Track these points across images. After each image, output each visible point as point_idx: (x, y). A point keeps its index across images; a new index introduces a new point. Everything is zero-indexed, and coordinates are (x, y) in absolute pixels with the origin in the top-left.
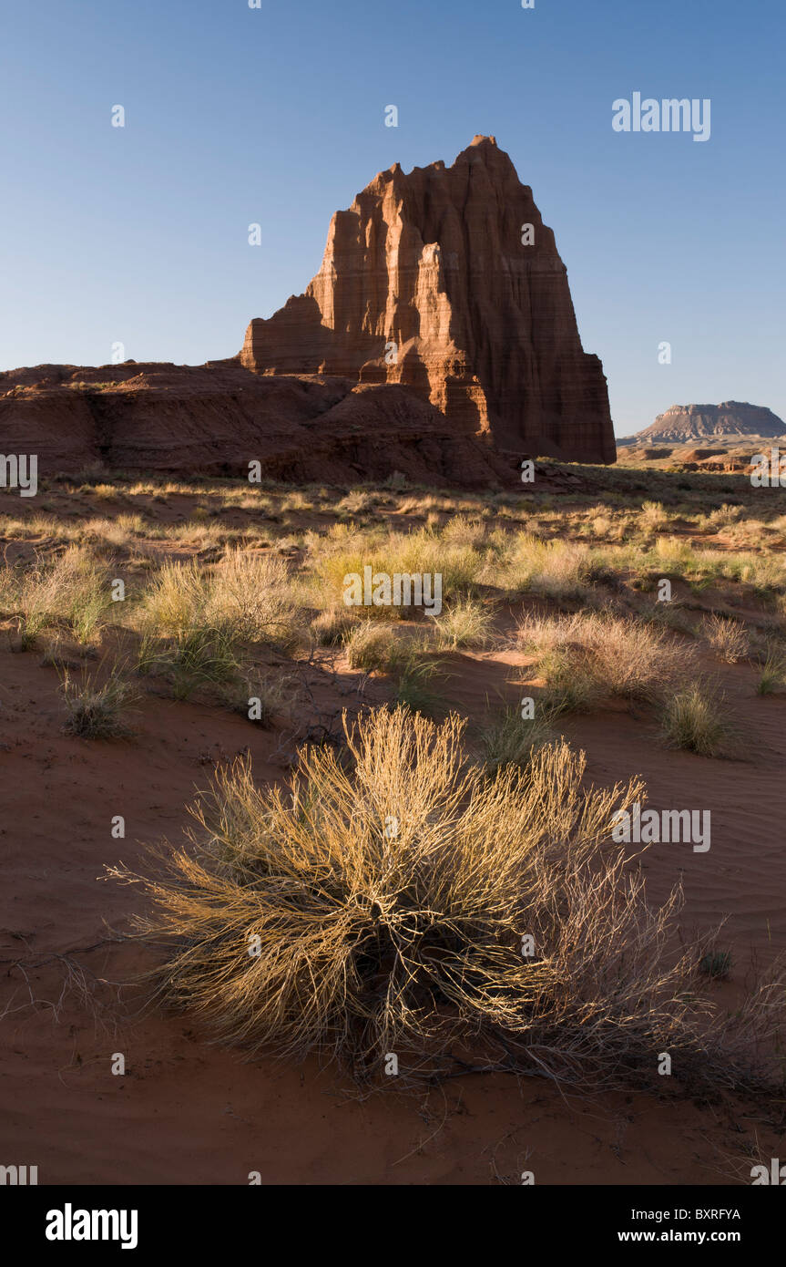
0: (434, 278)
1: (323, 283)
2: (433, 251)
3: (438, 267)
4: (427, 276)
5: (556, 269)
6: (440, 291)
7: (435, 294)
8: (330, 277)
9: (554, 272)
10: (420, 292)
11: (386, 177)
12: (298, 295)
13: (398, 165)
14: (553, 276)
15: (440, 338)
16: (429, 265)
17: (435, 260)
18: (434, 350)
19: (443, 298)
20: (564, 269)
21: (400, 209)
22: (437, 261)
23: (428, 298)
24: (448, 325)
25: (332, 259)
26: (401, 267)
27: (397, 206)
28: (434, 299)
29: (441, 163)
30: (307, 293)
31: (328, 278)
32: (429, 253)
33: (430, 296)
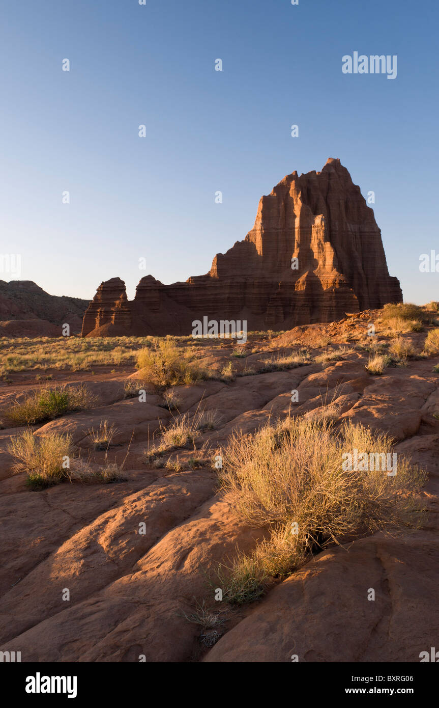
0: (322, 234)
1: (255, 235)
2: (320, 219)
3: (324, 228)
4: (317, 233)
5: (376, 230)
6: (325, 240)
7: (323, 242)
8: (259, 232)
9: (374, 232)
10: (312, 241)
11: (290, 178)
12: (240, 241)
13: (296, 172)
14: (374, 234)
15: (326, 267)
16: (318, 227)
17: (322, 224)
18: (323, 273)
19: (328, 245)
20: (380, 231)
21: (300, 196)
22: (323, 224)
23: (318, 245)
24: (332, 260)
25: (261, 221)
26: (301, 227)
27: (298, 194)
28: (322, 245)
29: (314, 172)
30: (246, 240)
31: (258, 232)
32: (318, 220)
33: (319, 244)
